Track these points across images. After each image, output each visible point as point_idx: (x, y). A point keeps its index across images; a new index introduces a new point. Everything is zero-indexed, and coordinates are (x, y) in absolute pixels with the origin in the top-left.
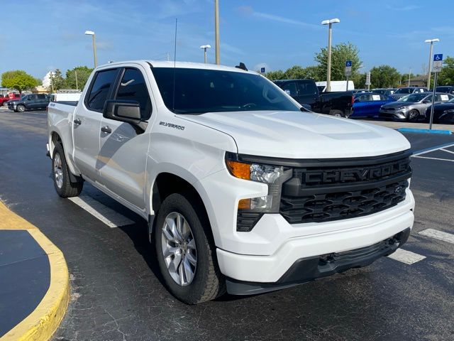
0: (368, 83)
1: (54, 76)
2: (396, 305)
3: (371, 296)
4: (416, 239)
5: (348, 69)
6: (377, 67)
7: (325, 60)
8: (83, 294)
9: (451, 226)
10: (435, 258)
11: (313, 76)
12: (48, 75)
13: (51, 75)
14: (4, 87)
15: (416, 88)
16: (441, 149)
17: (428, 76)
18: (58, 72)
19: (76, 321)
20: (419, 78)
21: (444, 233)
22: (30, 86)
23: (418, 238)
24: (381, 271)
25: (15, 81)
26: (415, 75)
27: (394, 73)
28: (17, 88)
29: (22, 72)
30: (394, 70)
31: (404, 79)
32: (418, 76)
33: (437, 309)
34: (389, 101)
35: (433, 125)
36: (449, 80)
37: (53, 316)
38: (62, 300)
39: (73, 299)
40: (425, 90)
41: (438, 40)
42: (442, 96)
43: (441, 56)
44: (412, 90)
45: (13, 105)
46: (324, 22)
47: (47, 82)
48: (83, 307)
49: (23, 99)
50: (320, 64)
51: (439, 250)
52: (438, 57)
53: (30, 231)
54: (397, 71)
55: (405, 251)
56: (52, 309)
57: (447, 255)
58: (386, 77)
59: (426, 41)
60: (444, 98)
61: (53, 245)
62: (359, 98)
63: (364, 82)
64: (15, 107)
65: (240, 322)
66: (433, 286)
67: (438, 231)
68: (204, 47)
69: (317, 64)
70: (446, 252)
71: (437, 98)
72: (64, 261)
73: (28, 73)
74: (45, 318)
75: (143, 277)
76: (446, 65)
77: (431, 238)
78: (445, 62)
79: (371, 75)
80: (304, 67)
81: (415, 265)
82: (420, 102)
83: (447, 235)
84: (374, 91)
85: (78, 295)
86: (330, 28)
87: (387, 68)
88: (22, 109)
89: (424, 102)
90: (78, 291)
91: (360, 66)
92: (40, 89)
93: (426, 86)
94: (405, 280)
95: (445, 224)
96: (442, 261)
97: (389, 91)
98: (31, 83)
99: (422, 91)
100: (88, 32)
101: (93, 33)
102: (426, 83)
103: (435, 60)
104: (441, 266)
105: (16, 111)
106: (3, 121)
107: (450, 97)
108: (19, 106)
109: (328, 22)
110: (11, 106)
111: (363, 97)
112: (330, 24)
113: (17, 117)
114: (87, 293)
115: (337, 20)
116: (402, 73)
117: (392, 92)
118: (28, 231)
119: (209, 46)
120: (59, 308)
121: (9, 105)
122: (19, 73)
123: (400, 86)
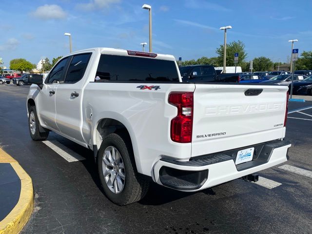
0: (251, 68)
1: (44, 63)
2: (259, 218)
3: (242, 211)
4: (276, 172)
5: (236, 59)
6: (258, 58)
7: (222, 53)
8: (43, 207)
9: (301, 163)
10: (287, 185)
11: (215, 63)
12: (41, 62)
13: (43, 62)
14: (12, 69)
15: (282, 72)
16: (297, 111)
17: (291, 64)
18: (47, 60)
19: (34, 226)
20: (285, 65)
21: (295, 167)
22: (28, 68)
23: (277, 171)
24: (250, 193)
25: (19, 65)
26: (283, 63)
27: (269, 62)
28: (20, 70)
29: (23, 60)
30: (268, 60)
31: (275, 66)
32: (284, 64)
33: (286, 220)
34: (264, 80)
35: (292, 96)
36: (304, 66)
37: (17, 223)
38: (25, 212)
39: (35, 211)
40: (289, 73)
41: (297, 40)
42: (299, 77)
43: (297, 50)
44: (280, 73)
45: (16, 81)
46: (221, 28)
47: (40, 66)
48: (41, 216)
49: (23, 77)
50: (219, 55)
51: (292, 179)
52: (295, 51)
53: (12, 164)
54: (271, 61)
55: (268, 180)
56: (17, 218)
57: (297, 183)
58: (264, 65)
59: (289, 41)
60: (301, 78)
61: (26, 174)
62: (244, 78)
63: (249, 67)
64: (17, 82)
65: (149, 228)
66: (285, 204)
67: (292, 167)
68: (143, 44)
69: (217, 55)
70: (296, 180)
71: (296, 78)
72: (31, 185)
73: (27, 61)
74: (11, 224)
75: (86, 196)
76: (303, 57)
77: (287, 171)
78: (302, 55)
79: (253, 63)
80: (209, 58)
81: (274, 189)
82: (284, 81)
83: (298, 169)
84: (254, 73)
85: (39, 208)
86: (225, 31)
87: (264, 58)
88: (22, 83)
89: (287, 81)
90: (39, 205)
91: (246, 57)
92: (35, 71)
93: (290, 70)
94: (266, 200)
95: (296, 162)
96: (293, 187)
97: (265, 74)
98: (30, 67)
99: (286, 73)
100: (66, 34)
101: (70, 34)
102: (289, 68)
103: (293, 53)
104: (292, 190)
105: (18, 85)
106: (8, 91)
107: (304, 78)
108: (20, 82)
109: (224, 28)
110: (15, 82)
111: (247, 77)
112: (225, 29)
113: (18, 89)
114: (45, 207)
115: (230, 27)
116: (274, 62)
117: (267, 74)
118: (11, 164)
119: (146, 43)
120: (23, 217)
121: (13, 81)
122: (21, 60)
123: (272, 70)
